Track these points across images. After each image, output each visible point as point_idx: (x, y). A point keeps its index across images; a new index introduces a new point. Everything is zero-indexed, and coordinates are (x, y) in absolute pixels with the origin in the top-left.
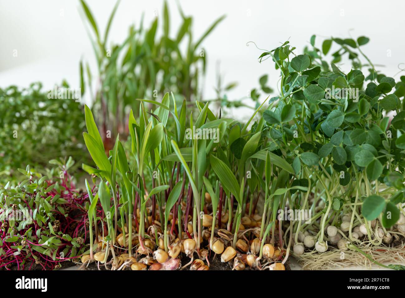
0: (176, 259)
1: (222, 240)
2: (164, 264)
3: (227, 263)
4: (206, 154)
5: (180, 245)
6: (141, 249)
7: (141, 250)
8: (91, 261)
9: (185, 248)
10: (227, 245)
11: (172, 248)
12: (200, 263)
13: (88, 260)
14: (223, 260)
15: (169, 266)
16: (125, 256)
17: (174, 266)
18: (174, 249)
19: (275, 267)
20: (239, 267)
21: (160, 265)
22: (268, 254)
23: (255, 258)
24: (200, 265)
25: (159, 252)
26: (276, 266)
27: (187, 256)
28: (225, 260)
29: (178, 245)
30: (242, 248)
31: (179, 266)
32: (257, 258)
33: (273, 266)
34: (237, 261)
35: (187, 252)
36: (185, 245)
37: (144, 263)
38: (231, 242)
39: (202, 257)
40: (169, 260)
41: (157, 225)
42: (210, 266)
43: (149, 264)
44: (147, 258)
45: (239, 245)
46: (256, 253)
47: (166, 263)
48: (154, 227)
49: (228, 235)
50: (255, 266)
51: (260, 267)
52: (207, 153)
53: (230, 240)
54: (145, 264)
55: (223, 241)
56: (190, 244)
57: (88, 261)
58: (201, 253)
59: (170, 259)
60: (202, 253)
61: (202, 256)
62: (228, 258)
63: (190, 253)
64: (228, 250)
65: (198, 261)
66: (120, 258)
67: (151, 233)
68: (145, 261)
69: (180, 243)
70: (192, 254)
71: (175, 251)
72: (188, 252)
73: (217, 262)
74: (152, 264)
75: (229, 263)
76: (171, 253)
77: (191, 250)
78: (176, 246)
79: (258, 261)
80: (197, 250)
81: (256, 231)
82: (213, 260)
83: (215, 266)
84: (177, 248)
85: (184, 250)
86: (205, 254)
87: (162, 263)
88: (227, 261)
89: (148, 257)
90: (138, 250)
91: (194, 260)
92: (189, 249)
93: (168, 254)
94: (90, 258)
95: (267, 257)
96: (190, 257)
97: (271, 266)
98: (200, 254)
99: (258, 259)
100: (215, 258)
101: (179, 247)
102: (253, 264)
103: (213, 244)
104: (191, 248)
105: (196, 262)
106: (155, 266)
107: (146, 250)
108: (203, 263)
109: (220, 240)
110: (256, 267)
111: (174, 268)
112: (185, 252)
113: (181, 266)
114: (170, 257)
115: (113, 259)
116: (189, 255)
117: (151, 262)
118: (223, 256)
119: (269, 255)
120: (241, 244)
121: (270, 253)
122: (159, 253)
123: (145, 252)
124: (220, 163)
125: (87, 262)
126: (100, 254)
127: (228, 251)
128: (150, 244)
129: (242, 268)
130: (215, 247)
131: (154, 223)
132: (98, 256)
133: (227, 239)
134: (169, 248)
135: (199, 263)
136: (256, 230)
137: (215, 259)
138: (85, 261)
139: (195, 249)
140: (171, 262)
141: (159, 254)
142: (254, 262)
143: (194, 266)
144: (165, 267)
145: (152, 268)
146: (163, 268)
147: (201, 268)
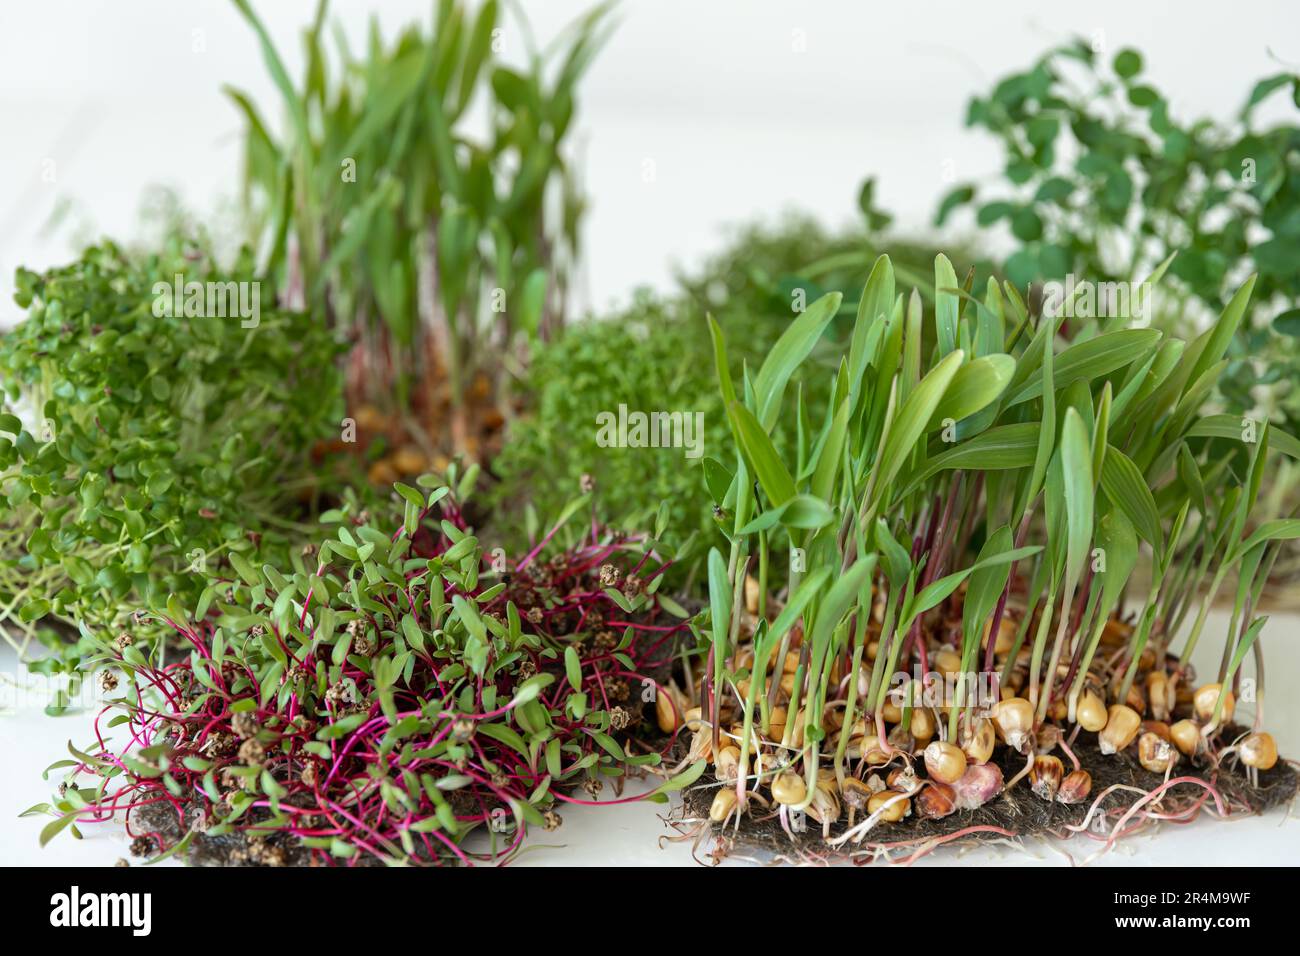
0: (989, 764)
2: (958, 786)
5: (989, 720)
6: (878, 747)
7: (877, 750)
8: (741, 809)
9: (1005, 727)
11: (973, 731)
12: (1057, 767)
13: (734, 807)
14: (1106, 749)
15: (974, 787)
17: (991, 785)
21: (949, 791)
23: (1199, 729)
24: (1059, 771)
25: (942, 750)
26: (1262, 744)
27: (1016, 751)
28: (1117, 747)
29: (986, 721)
31: (1001, 784)
32: (1202, 728)
34: (1166, 746)
35: (1015, 739)
36: (1001, 719)
37: (901, 791)
39: (1041, 747)
40: (969, 770)
44: (906, 774)
47: (965, 780)
50: (1201, 752)
51: (1213, 751)
55: (1098, 693)
56: (1024, 713)
57: (735, 811)
58: (1041, 734)
59: (972, 767)
60: (1046, 734)
61: (1043, 743)
62: (1126, 739)
63: (1024, 741)
64: (1116, 712)
68: (907, 785)
71: (985, 742)
72: (1019, 741)
76: (973, 749)
77: (1028, 732)
79: (1207, 737)
84: (986, 730)
86: (1053, 737)
87: (954, 785)
88: (1122, 748)
89: (908, 769)
90: (867, 754)
91: (1036, 759)
93: (965, 752)
94: (737, 802)
96: (1025, 753)
97: (1247, 746)
99: (1209, 728)
101: (990, 727)
102: (1194, 745)
103: (1078, 701)
104: (1030, 725)
105: (1046, 765)
106: (938, 793)
107: (892, 750)
108: (1060, 764)
109: (1092, 690)
110: (1204, 755)
111: (994, 790)
113: (1003, 783)
114: (971, 761)
117: (922, 783)
118: (1105, 736)
122: (942, 753)
123: (895, 754)
125: (734, 817)
126: (792, 782)
127: (1119, 719)
130: (1085, 713)
134: (968, 734)
138: (726, 812)
139: (1034, 723)
140: (976, 776)
141: (944, 756)
142: (1200, 742)
143: (1047, 777)
144: (962, 792)
145: (932, 802)
146: (959, 798)
147: (1075, 781)
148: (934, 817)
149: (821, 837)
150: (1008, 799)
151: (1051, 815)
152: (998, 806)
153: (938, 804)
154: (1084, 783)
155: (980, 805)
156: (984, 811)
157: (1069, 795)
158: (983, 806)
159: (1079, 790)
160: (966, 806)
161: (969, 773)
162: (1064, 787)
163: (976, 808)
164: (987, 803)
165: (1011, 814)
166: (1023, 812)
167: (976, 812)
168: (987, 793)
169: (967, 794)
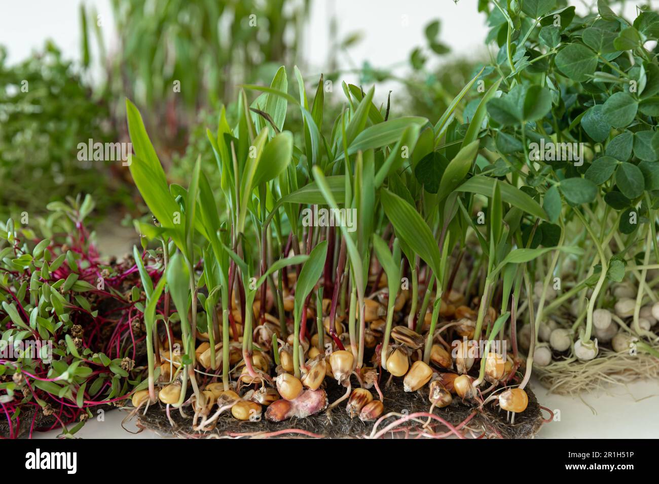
0: (317, 390)
1: (403, 349)
2: (295, 402)
3: (415, 392)
4: (375, 188)
5: (324, 363)
6: (248, 373)
7: (248, 375)
8: (151, 402)
9: (333, 368)
10: (413, 358)
11: (308, 369)
12: (366, 397)
13: (146, 400)
14: (407, 388)
15: (305, 404)
16: (216, 388)
17: (315, 404)
18: (312, 371)
19: (510, 397)
20: (443, 401)
21: (288, 404)
22: (492, 371)
23: (471, 381)
24: (366, 399)
25: (285, 379)
26: (512, 396)
27: (339, 384)
28: (412, 388)
29: (320, 364)
30: (441, 362)
31: (325, 404)
32: (473, 380)
33: (507, 396)
34: (438, 390)
35: (338, 376)
36: (333, 363)
37: (256, 401)
38: (420, 352)
39: (366, 383)
40: (303, 393)
41: (270, 322)
42: (384, 400)
43: (267, 403)
44: (260, 392)
45: (436, 357)
46: (467, 369)
47: (299, 399)
48: (266, 328)
49: (413, 338)
50: (470, 397)
51: (480, 397)
52: (377, 187)
53: (416, 347)
54: (259, 404)
55: (406, 352)
56: (344, 360)
57: (146, 403)
58: (365, 375)
59: (307, 391)
60: (367, 375)
61: (367, 381)
62: (418, 383)
63: (344, 378)
64: (417, 367)
65: (360, 391)
66: (208, 394)
67: (262, 339)
68: (259, 398)
69: (324, 359)
70: (349, 380)
71: (316, 375)
72: (341, 377)
73: (394, 390)
74: (271, 402)
75: (419, 393)
76: (307, 381)
77: (347, 373)
78: (317, 366)
79: (476, 387)
80: (356, 370)
81: (462, 326)
82: (386, 388)
83: (394, 401)
84: (319, 369)
85: (331, 372)
86: (372, 378)
87: (292, 401)
88: (415, 390)
89: (262, 389)
90: (241, 376)
91: (352, 391)
92: (342, 371)
93: (302, 382)
94: (149, 397)
95: (490, 377)
96: (345, 386)
97: (502, 397)
98: (362, 377)
99: (477, 382)
100: (391, 383)
101: (323, 367)
102: (467, 392)
103: (388, 356)
104: (347, 368)
105: (357, 395)
106: (279, 406)
107: (257, 376)
108: (369, 396)
109: (400, 350)
110: (473, 398)
111: (316, 408)
112: (334, 375)
113: (327, 403)
114: (306, 388)
115: (195, 397)
116: (343, 382)
117: (270, 398)
118: (407, 379)
119: (495, 374)
120: (439, 354)
121: (497, 370)
122: (284, 381)
123: (257, 380)
124: (402, 205)
125: (144, 405)
126: (171, 390)
127: (417, 370)
128: (261, 362)
129: (446, 403)
130: (392, 364)
131: (264, 321)
132: (167, 394)
133: (412, 346)
134: (303, 370)
135: (364, 395)
136: (462, 324)
137: (390, 386)
138: (139, 403)
139: (354, 367)
140: (308, 397)
141: (284, 383)
142: (469, 390)
143: (354, 403)
144: (297, 407)
145: (273, 411)
146: (294, 410)
147: (370, 407)
148: (274, 420)
149: (191, 424)
150: (328, 414)
151: (350, 427)
152: (320, 418)
153: (277, 413)
154: (375, 409)
155: (306, 415)
156: (308, 420)
157: (364, 416)
158: (309, 417)
159: (371, 413)
160: (297, 415)
161: (304, 395)
162: (363, 410)
163: (303, 417)
164: (313, 415)
165: (325, 424)
166: (334, 423)
167: (301, 420)
168: (313, 409)
169: (300, 408)
